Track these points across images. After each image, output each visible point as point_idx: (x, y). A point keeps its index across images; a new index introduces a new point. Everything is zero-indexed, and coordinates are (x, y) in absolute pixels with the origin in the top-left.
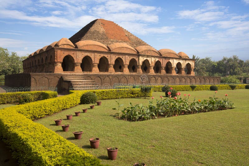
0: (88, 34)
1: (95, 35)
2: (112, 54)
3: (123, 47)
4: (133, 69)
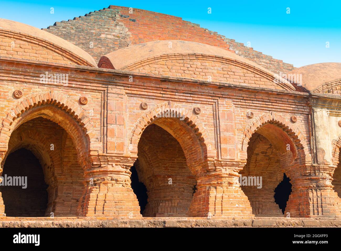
2: (113, 90)
3: (203, 56)
4: (277, 202)
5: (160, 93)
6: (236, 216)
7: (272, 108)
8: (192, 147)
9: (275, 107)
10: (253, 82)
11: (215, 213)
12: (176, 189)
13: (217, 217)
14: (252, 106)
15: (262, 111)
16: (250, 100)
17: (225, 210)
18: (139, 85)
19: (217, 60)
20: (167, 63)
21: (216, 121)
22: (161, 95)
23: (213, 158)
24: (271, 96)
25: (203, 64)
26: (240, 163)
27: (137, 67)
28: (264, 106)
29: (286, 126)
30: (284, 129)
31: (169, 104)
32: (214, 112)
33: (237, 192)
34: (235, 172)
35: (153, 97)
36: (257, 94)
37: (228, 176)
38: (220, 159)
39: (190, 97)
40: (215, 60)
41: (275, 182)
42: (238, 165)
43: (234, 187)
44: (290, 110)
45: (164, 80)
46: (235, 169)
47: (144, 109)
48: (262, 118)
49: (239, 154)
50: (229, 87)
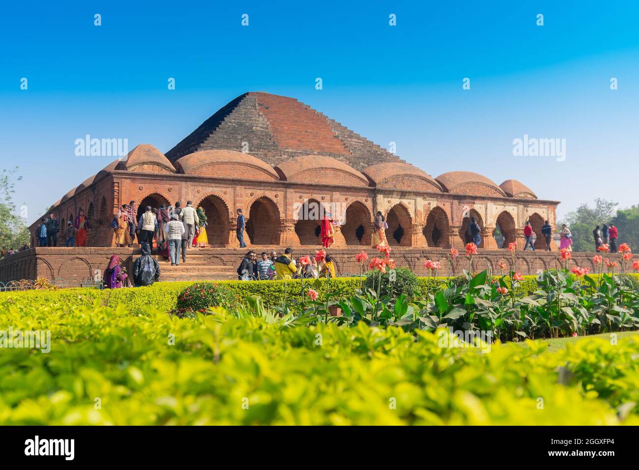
0: (217, 135)
1: (239, 137)
2: (289, 190)
3: (326, 168)
4: (357, 236)
5: (308, 191)
9: (358, 195)
14: (348, 194)
15: (352, 197)
18: (299, 188)
20: (309, 173)
24: (357, 190)
25: (325, 173)
28: (354, 194)
30: (362, 205)
31: (311, 195)
32: (331, 198)
33: (340, 234)
35: (305, 193)
36: (350, 189)
39: (321, 192)
40: (331, 170)
44: (366, 196)
45: (310, 185)
46: (340, 225)
47: (301, 198)
48: (352, 200)
50: (339, 187)
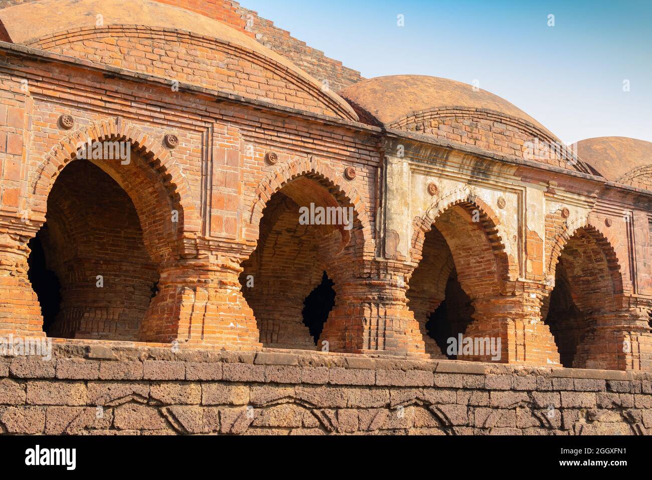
2: (4, 83)
3: (191, 36)
5: (101, 100)
6: (229, 344)
7: (312, 149)
8: (156, 209)
9: (318, 147)
10: (283, 97)
11: (189, 337)
12: (119, 288)
13: (192, 344)
14: (276, 141)
15: (294, 153)
16: (273, 130)
17: (209, 332)
18: (59, 80)
19: (218, 48)
20: (119, 43)
21: (207, 164)
22: (103, 104)
23: (195, 234)
24: (313, 126)
25: (191, 52)
26: (244, 247)
27: (58, 43)
28: (299, 143)
29: (335, 185)
30: (331, 191)
31: (117, 123)
32: (204, 147)
33: (234, 299)
34: (234, 262)
35: (86, 106)
36: (287, 120)
37: (219, 269)
38: (207, 237)
39: (160, 112)
40: (214, 47)
41: (306, 285)
42: (240, 251)
43: (229, 291)
44: (346, 156)
45: (110, 74)
46: (234, 257)
47: (67, 128)
48: (292, 167)
49: (244, 230)
50: (237, 102)
